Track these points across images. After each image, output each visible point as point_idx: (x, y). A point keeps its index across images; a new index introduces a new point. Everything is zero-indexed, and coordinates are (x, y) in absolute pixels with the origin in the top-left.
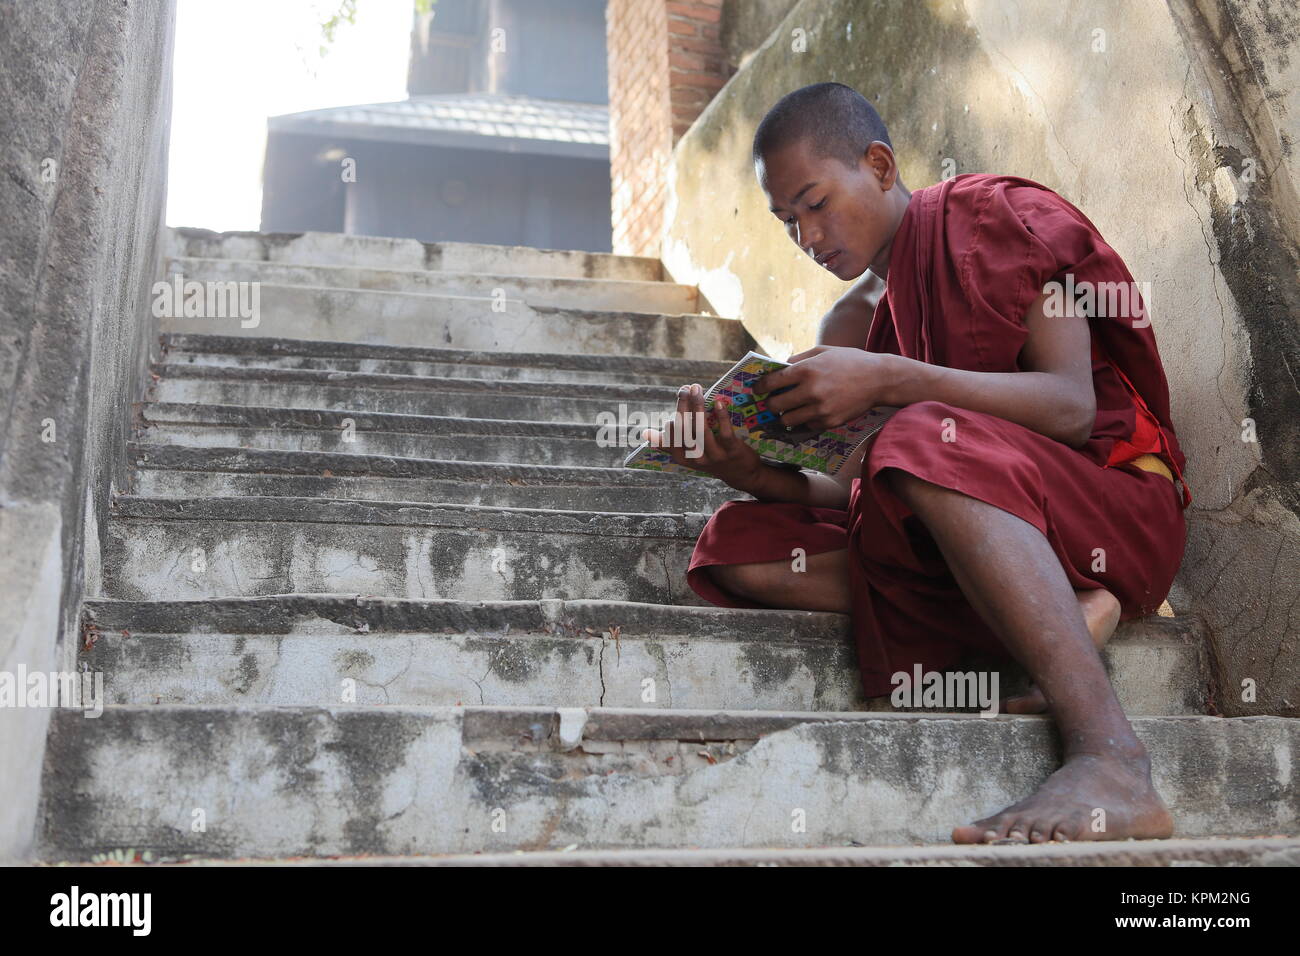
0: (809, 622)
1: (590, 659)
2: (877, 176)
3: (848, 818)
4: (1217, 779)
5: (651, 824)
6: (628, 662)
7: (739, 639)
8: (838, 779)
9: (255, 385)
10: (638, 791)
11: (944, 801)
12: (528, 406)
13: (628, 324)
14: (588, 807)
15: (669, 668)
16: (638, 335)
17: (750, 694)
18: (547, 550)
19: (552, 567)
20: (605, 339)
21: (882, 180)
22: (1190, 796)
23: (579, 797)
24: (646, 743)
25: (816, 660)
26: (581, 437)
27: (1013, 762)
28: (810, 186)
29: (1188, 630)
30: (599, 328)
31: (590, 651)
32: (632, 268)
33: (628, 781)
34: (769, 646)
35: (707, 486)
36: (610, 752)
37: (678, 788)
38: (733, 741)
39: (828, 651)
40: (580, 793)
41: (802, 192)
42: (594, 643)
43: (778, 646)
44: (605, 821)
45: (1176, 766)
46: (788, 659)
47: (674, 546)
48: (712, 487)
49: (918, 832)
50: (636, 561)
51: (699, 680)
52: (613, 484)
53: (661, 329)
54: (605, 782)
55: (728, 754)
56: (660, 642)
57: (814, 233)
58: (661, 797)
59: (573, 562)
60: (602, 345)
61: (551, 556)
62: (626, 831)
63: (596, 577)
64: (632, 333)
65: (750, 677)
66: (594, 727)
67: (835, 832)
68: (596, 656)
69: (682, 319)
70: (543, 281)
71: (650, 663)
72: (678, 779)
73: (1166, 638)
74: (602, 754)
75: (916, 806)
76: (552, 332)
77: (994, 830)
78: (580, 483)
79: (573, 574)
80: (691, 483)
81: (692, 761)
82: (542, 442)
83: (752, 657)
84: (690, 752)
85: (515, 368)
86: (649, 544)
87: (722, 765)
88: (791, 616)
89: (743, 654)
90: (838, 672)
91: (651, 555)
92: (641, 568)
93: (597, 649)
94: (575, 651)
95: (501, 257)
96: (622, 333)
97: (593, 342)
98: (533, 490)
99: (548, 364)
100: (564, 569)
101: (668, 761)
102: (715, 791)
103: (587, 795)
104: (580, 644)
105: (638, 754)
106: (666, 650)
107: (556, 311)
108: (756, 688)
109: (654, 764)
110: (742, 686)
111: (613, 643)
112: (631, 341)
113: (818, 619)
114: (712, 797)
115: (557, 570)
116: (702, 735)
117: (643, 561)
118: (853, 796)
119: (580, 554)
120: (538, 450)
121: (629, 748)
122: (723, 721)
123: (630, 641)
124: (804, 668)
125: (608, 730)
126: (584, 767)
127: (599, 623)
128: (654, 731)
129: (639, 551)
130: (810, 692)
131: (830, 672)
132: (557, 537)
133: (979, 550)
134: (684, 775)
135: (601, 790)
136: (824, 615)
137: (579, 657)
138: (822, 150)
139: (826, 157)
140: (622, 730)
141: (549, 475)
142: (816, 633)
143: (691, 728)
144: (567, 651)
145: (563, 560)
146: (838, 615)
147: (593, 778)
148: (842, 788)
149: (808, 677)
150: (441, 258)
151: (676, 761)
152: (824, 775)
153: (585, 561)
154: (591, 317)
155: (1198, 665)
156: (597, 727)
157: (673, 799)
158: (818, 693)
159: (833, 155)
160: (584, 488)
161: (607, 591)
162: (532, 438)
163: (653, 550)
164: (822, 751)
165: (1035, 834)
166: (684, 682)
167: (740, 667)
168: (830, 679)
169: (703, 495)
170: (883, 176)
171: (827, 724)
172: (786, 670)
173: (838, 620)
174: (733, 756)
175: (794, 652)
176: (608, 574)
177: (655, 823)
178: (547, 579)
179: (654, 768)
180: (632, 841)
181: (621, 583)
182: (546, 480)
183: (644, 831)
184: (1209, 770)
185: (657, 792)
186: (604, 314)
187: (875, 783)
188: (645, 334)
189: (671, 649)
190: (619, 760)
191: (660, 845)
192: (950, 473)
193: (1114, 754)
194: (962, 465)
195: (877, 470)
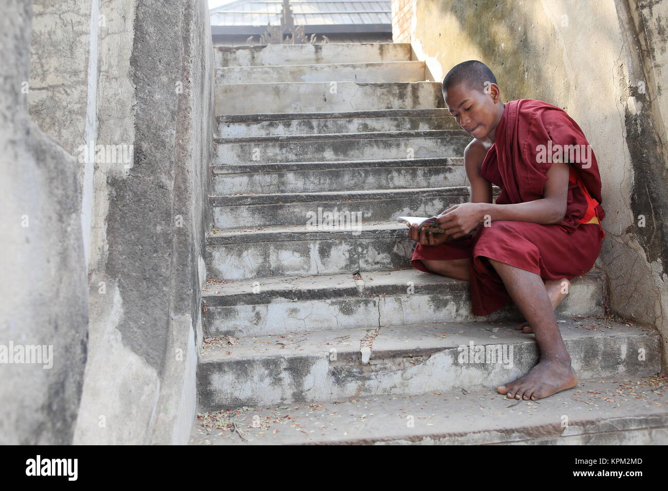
0: (454, 285)
1: (375, 305)
2: (492, 97)
3: (462, 381)
4: (598, 359)
5: (393, 387)
6: (388, 305)
7: (428, 294)
8: (458, 368)
9: (253, 144)
10: (388, 377)
11: (495, 373)
12: (356, 144)
13: (396, 88)
14: (372, 383)
15: (403, 306)
16: (400, 92)
17: (433, 313)
18: (361, 245)
19: (362, 251)
20: (387, 95)
22: (587, 365)
23: (369, 380)
24: (392, 359)
25: (456, 299)
26: (375, 167)
27: (522, 358)
28: (465, 101)
29: (600, 277)
30: (385, 90)
31: (375, 303)
32: (399, 49)
33: (385, 374)
34: (439, 295)
35: (422, 196)
36: (378, 362)
37: (402, 375)
38: (422, 356)
39: (461, 296)
40: (369, 379)
41: (462, 103)
42: (376, 299)
43: (443, 295)
44: (378, 387)
45: (582, 355)
46: (447, 299)
47: (407, 240)
48: (424, 197)
49: (486, 385)
50: (393, 246)
51: (414, 309)
52: (386, 198)
53: (409, 89)
54: (377, 375)
55: (420, 361)
56: (400, 297)
57: (467, 120)
58: (397, 378)
59: (370, 249)
60: (386, 97)
61: (362, 247)
62: (385, 390)
63: (379, 254)
64: (398, 91)
65: (432, 307)
66: (373, 355)
67: (456, 386)
68: (377, 304)
69: (418, 84)
70: (362, 65)
71: (396, 305)
72: (402, 372)
73: (591, 281)
74: (376, 365)
75: (485, 376)
76: (366, 94)
77: (511, 393)
78: (374, 199)
79: (370, 253)
80: (416, 196)
81: (407, 364)
82: (361, 170)
83: (433, 300)
84: (407, 361)
85: (351, 119)
86: (398, 240)
87: (417, 366)
88: (448, 284)
89: (430, 299)
90: (464, 303)
91: (399, 244)
92: (395, 249)
93: (377, 301)
94: (369, 303)
95: (346, 48)
96: (394, 92)
97: (382, 96)
98: (356, 203)
99: (364, 116)
100: (367, 251)
101: (399, 364)
102: (415, 375)
103: (371, 379)
104: (371, 300)
105: (389, 363)
106: (402, 300)
107: (367, 85)
108: (434, 311)
109: (394, 367)
110: (429, 310)
111: (383, 299)
112: (397, 95)
113: (458, 284)
114: (414, 377)
115: (365, 252)
116: (411, 355)
117: (396, 246)
118: (463, 373)
119: (373, 246)
120: (359, 173)
121: (386, 361)
122: (418, 350)
123: (389, 298)
124: (452, 302)
125: (377, 356)
126: (370, 370)
127: (378, 292)
128: (394, 355)
129: (394, 243)
130: (454, 311)
131: (462, 303)
132: (364, 240)
133: (514, 287)
134: (404, 370)
135: (376, 377)
136: (460, 282)
137: (371, 304)
138: (470, 87)
139: (472, 89)
140: (383, 356)
141: (362, 197)
142: (457, 289)
143: (407, 353)
144: (366, 303)
145: (366, 248)
146: (465, 282)
147: (373, 373)
148: (460, 371)
149: (453, 305)
150: (321, 51)
151: (402, 364)
152: (454, 367)
153: (374, 248)
154: (381, 86)
155: (602, 291)
156: (374, 355)
157: (401, 378)
158: (457, 311)
159: (475, 89)
160: (376, 201)
161: (383, 258)
162: (356, 169)
163: (400, 242)
164: (453, 358)
165: (524, 396)
166: (409, 310)
167: (429, 304)
168: (462, 306)
169: (421, 200)
170: (495, 97)
171: (455, 349)
172: (445, 304)
173: (465, 283)
174: (422, 362)
175: (448, 297)
176: (383, 252)
177: (395, 387)
178: (361, 255)
179: (394, 368)
180: (387, 393)
181: (388, 255)
182: (361, 199)
183: (391, 390)
184: (595, 355)
185: (395, 376)
186: (386, 84)
187: (471, 368)
188: (403, 91)
189: (404, 299)
190: (382, 366)
191: (396, 394)
192: (504, 256)
193: (557, 360)
194: (508, 252)
195: (477, 256)
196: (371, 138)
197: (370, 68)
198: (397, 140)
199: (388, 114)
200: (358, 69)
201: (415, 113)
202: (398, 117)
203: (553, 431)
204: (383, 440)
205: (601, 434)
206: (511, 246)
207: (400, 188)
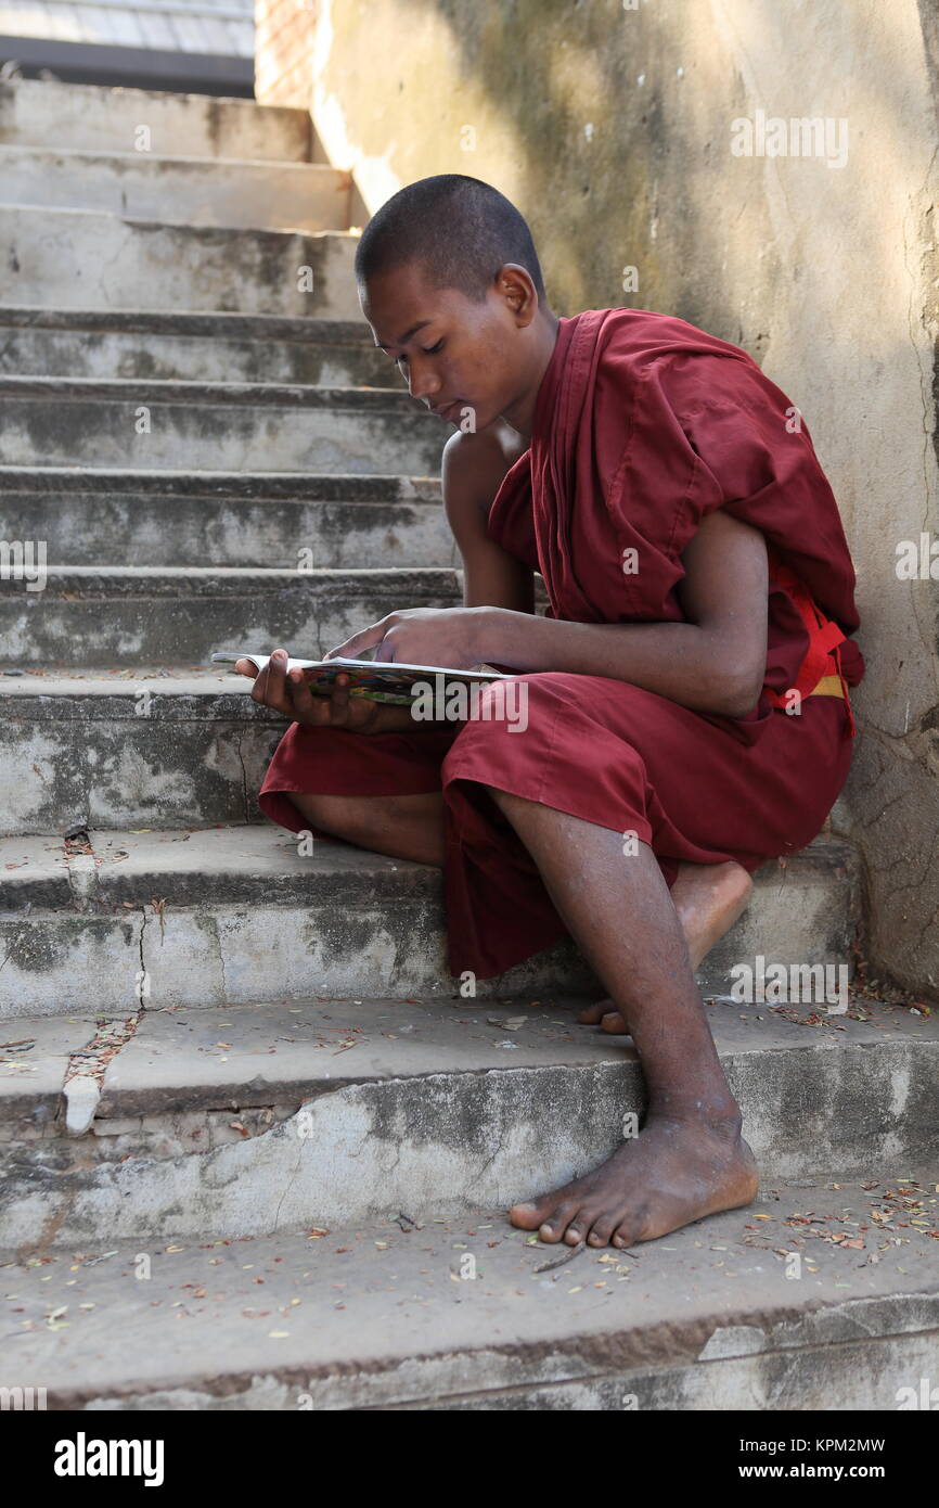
0: (393, 879)
1: (128, 939)
2: (509, 307)
3: (398, 1188)
4: (822, 1114)
5: (171, 1212)
6: (174, 940)
7: (308, 904)
8: (390, 1146)
10: (157, 1176)
11: (508, 1162)
12: (107, 415)
13: (253, 245)
14: (99, 1199)
15: (223, 944)
16: (266, 261)
17: (319, 967)
18: (96, 741)
19: (102, 761)
20: (222, 267)
21: (518, 312)
22: (789, 1134)
23: (89, 1188)
24: (169, 1116)
25: (398, 924)
26: (165, 492)
27: (592, 1112)
28: (422, 325)
29: (841, 864)
30: (215, 251)
31: (128, 930)
32: (272, 124)
33: (145, 1166)
34: (344, 910)
35: (312, 594)
36: (123, 1127)
37: (203, 1169)
38: (271, 1107)
39: (414, 913)
40: (90, 1184)
41: (411, 332)
42: (135, 919)
43: (355, 910)
44: (118, 1213)
45: (778, 1104)
46: (366, 924)
47: (251, 730)
48: (319, 596)
49: (476, 1199)
50: (205, 750)
51: (258, 955)
52: (194, 595)
53: (296, 252)
54: (119, 1170)
55: (263, 1122)
56: (213, 915)
57: (427, 383)
58: (185, 1181)
59: (128, 755)
60: (218, 274)
61: (99, 749)
62: (142, 1222)
63: (155, 772)
64: (258, 258)
65: (320, 948)
66: (108, 1106)
67: (381, 1205)
68: (136, 935)
69: (325, 240)
70: (147, 162)
71: (201, 939)
72: (203, 1159)
73: (815, 875)
74: (118, 1136)
75: (475, 1170)
76: (152, 257)
77: (552, 1226)
78: (153, 594)
79: (127, 769)
80: (291, 591)
81: (221, 1134)
82: (116, 500)
83: (322, 924)
84: (221, 1123)
85: (98, 334)
86: (221, 730)
87: (256, 1139)
88: (371, 874)
89: (312, 922)
90: (425, 935)
91: (223, 742)
92: (210, 760)
93: (137, 927)
94: (110, 930)
95: (96, 104)
96: (246, 258)
97: (208, 271)
98: (92, 606)
99: (141, 327)
100: (116, 764)
101: (195, 1135)
102: (247, 1169)
103: (97, 1186)
104: (116, 923)
105: (159, 1132)
106: (220, 923)
107: (158, 227)
108: (326, 960)
109: (176, 1142)
110: (310, 958)
111: (156, 919)
112: (256, 270)
113: (404, 874)
114: (243, 1177)
115: (108, 765)
116: (235, 1104)
117: (213, 750)
118: (405, 1164)
119: (135, 745)
120: (110, 510)
121: (150, 1124)
122: (259, 1087)
123: (178, 916)
124: (384, 934)
125: (120, 1106)
126: (95, 1154)
127: (140, 895)
128: (177, 1103)
129: (208, 738)
130: (390, 961)
131: (414, 936)
132: (108, 725)
133: (572, 885)
134: (210, 1152)
135: (114, 1179)
136: (412, 870)
137: (117, 936)
138: (437, 278)
139: (443, 287)
140: (141, 1107)
141: (114, 586)
142: (399, 891)
143: (222, 1097)
144: (100, 931)
145: (115, 753)
146: (429, 869)
147: (105, 1166)
148: (393, 1154)
149: (388, 943)
151: (205, 1133)
152: (374, 1142)
153: (141, 752)
154: (205, 235)
155: (849, 904)
156: (111, 1105)
157: (197, 1182)
158: (399, 961)
159: (451, 284)
160: (157, 600)
161: (169, 787)
162: (103, 495)
163: (226, 737)
164: (373, 1114)
165: (593, 1235)
166: (240, 959)
167: (308, 936)
168: (414, 945)
169: (307, 606)
170: (521, 307)
171: (381, 1083)
172: (362, 937)
173: (431, 873)
174: (271, 1126)
175: (372, 916)
176: (170, 767)
177: (176, 1210)
178: (95, 776)
179: (177, 1147)
180: (149, 1233)
181: (186, 778)
182: (110, 592)
183: (163, 1220)
184: (814, 1104)
185: (179, 1175)
186: (222, 232)
187: (431, 1146)
188: (275, 258)
189: (226, 921)
190: (137, 1142)
191: (179, 1235)
192: (537, 780)
193: (700, 1118)
194: (550, 768)
195: (450, 781)
196: (159, 400)
197: (172, 176)
198: (243, 411)
199: (220, 326)
200: (131, 176)
201: (308, 331)
202: (255, 342)
203: (671, 1346)
204: (113, 1394)
205: (817, 1350)
206: (556, 748)
207: (243, 565)
